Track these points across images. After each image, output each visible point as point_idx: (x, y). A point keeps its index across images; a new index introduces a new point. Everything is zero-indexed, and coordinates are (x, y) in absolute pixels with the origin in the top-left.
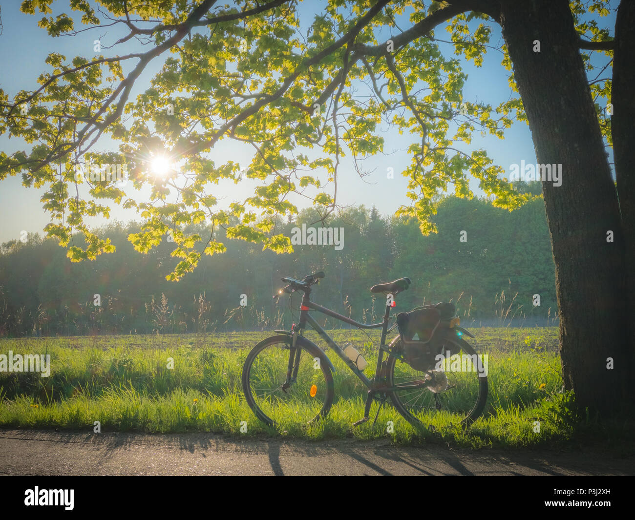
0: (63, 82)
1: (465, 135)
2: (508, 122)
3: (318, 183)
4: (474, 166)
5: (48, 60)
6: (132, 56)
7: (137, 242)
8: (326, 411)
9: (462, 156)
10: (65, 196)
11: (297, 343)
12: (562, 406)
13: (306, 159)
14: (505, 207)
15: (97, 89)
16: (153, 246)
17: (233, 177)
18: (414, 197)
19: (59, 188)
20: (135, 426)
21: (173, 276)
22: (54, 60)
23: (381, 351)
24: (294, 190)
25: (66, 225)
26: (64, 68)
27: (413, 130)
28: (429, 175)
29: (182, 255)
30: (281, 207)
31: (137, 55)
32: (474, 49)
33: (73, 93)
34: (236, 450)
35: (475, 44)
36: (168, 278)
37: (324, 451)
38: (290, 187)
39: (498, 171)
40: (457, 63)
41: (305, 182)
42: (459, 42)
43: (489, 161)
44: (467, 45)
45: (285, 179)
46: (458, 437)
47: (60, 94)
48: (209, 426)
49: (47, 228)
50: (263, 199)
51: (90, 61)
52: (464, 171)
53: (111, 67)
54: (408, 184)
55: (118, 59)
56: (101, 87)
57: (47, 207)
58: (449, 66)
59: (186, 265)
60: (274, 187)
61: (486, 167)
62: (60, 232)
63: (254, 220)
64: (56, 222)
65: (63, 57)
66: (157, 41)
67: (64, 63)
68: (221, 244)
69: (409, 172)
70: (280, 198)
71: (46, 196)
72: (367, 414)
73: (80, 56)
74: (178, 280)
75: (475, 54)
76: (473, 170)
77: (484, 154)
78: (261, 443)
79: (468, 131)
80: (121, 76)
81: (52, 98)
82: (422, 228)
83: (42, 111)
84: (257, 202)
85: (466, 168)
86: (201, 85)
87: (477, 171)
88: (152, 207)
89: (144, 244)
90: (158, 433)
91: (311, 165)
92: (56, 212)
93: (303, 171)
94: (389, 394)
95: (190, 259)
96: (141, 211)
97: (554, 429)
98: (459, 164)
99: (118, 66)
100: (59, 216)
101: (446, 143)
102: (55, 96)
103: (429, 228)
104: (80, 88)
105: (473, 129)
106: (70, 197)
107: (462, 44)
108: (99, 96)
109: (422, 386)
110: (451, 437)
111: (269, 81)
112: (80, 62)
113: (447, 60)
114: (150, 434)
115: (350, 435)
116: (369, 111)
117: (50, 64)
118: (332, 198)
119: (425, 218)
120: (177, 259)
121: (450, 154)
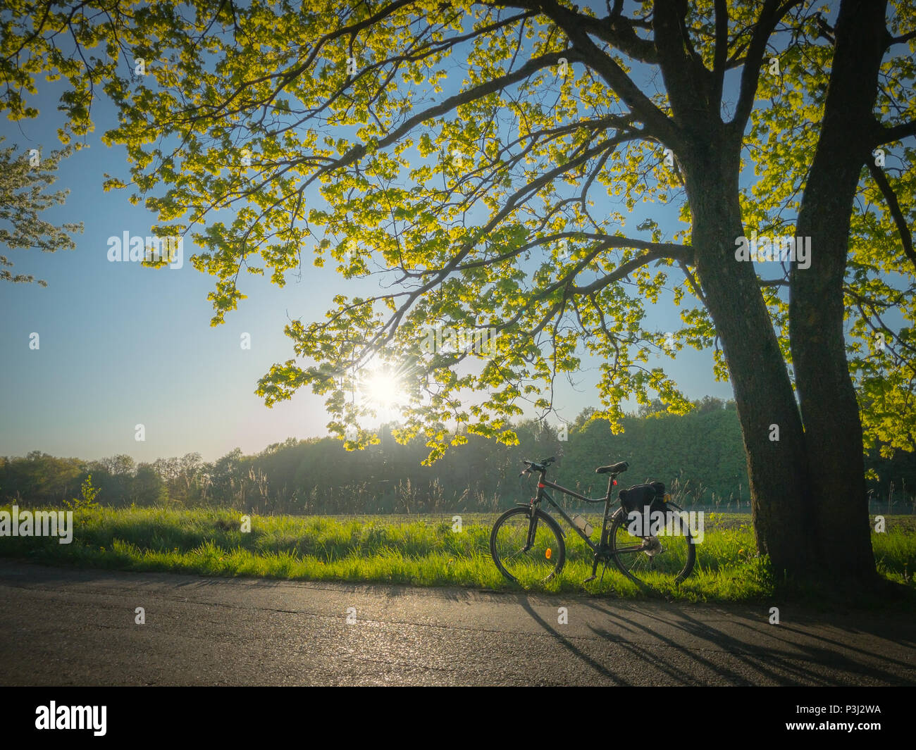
0: (346, 316)
1: (643, 356)
2: (680, 346)
3: (539, 390)
4: (653, 380)
5: (335, 300)
6: (403, 294)
7: (398, 436)
8: (559, 570)
9: (644, 373)
10: (343, 401)
11: (536, 514)
12: (760, 568)
13: (528, 372)
14: (677, 412)
15: (369, 321)
16: (410, 439)
17: (471, 386)
18: (606, 403)
19: (339, 395)
20: (403, 580)
21: (427, 462)
22: (339, 299)
23: (606, 520)
24: (520, 395)
25: (344, 423)
26: (347, 305)
27: (600, 353)
28: (618, 386)
29: (434, 445)
30: (510, 409)
31: (407, 293)
32: (653, 290)
33: (353, 325)
34: (491, 601)
35: (654, 287)
36: (423, 463)
37: (564, 602)
38: (518, 394)
39: (672, 384)
40: (639, 300)
41: (528, 390)
42: (642, 285)
43: (664, 376)
44: (648, 287)
45: (515, 387)
46: (674, 592)
47: (343, 326)
48: (463, 581)
49: (329, 425)
50: (495, 403)
51: (365, 301)
52: (643, 385)
53: (387, 302)
54: (599, 394)
55: (392, 296)
56: (373, 320)
57: (329, 409)
58: (633, 304)
59: (437, 453)
60: (505, 393)
61: (663, 381)
62: (339, 428)
63: (488, 419)
64: (336, 420)
65: (346, 298)
66: (424, 282)
67: (346, 302)
68: (464, 437)
69: (601, 385)
70: (509, 402)
71: (330, 401)
72: (594, 573)
73: (359, 297)
74: (430, 465)
75: (654, 294)
76: (652, 383)
77: (661, 370)
78: (510, 596)
79: (646, 353)
80: (395, 309)
81: (336, 328)
82: (612, 428)
83: (328, 338)
84: (490, 405)
85: (647, 382)
86: (453, 316)
87: (654, 385)
88: (410, 409)
89: (404, 437)
90: (422, 586)
91: (533, 377)
92: (337, 414)
93: (527, 382)
94: (612, 556)
95: (440, 449)
96: (403, 411)
97: (756, 587)
98: (641, 378)
99: (392, 301)
100: (339, 416)
101: (628, 362)
102: (339, 327)
103: (618, 428)
104: (358, 320)
105: (650, 352)
106: (346, 402)
107: (644, 286)
108: (371, 326)
109: (641, 549)
110: (669, 592)
111: (493, 316)
112: (358, 302)
113: (632, 299)
114: (416, 587)
115: (581, 590)
116: (568, 339)
117: (336, 303)
118: (549, 402)
119: (614, 420)
120: (430, 449)
121: (633, 371)
